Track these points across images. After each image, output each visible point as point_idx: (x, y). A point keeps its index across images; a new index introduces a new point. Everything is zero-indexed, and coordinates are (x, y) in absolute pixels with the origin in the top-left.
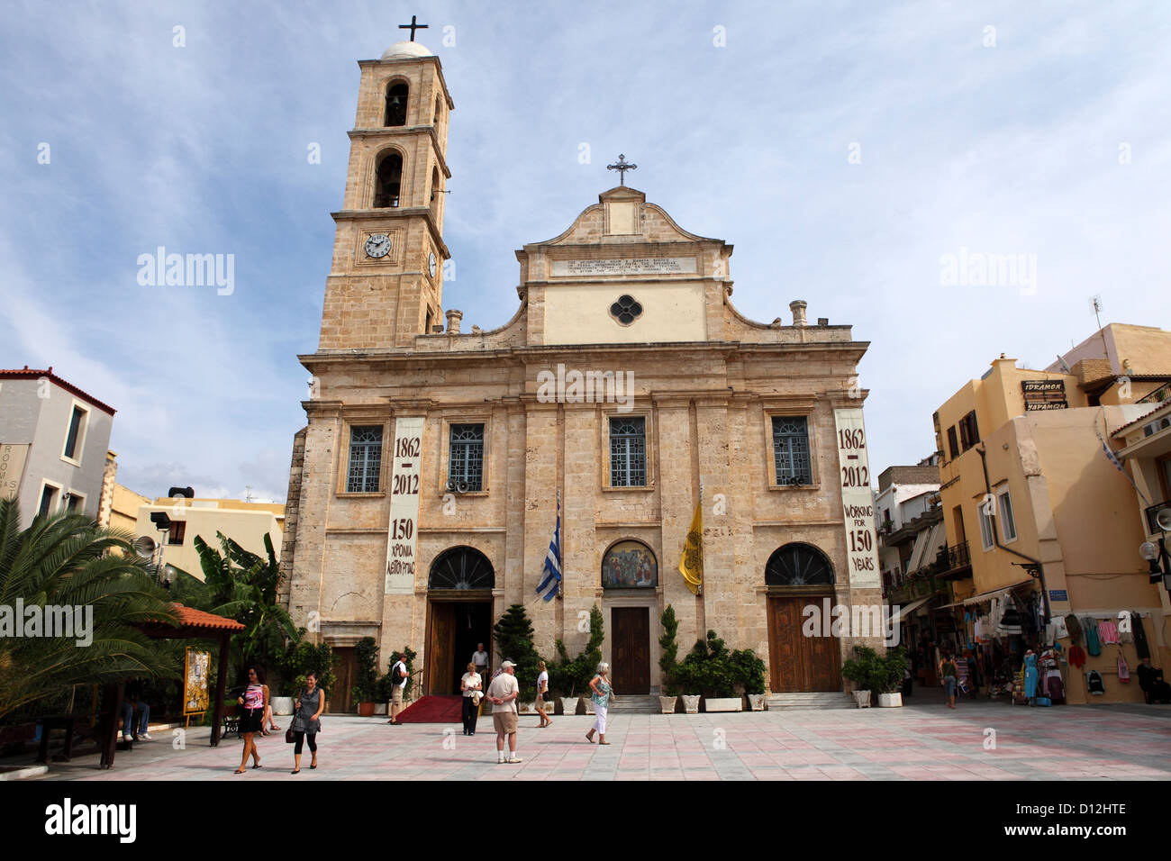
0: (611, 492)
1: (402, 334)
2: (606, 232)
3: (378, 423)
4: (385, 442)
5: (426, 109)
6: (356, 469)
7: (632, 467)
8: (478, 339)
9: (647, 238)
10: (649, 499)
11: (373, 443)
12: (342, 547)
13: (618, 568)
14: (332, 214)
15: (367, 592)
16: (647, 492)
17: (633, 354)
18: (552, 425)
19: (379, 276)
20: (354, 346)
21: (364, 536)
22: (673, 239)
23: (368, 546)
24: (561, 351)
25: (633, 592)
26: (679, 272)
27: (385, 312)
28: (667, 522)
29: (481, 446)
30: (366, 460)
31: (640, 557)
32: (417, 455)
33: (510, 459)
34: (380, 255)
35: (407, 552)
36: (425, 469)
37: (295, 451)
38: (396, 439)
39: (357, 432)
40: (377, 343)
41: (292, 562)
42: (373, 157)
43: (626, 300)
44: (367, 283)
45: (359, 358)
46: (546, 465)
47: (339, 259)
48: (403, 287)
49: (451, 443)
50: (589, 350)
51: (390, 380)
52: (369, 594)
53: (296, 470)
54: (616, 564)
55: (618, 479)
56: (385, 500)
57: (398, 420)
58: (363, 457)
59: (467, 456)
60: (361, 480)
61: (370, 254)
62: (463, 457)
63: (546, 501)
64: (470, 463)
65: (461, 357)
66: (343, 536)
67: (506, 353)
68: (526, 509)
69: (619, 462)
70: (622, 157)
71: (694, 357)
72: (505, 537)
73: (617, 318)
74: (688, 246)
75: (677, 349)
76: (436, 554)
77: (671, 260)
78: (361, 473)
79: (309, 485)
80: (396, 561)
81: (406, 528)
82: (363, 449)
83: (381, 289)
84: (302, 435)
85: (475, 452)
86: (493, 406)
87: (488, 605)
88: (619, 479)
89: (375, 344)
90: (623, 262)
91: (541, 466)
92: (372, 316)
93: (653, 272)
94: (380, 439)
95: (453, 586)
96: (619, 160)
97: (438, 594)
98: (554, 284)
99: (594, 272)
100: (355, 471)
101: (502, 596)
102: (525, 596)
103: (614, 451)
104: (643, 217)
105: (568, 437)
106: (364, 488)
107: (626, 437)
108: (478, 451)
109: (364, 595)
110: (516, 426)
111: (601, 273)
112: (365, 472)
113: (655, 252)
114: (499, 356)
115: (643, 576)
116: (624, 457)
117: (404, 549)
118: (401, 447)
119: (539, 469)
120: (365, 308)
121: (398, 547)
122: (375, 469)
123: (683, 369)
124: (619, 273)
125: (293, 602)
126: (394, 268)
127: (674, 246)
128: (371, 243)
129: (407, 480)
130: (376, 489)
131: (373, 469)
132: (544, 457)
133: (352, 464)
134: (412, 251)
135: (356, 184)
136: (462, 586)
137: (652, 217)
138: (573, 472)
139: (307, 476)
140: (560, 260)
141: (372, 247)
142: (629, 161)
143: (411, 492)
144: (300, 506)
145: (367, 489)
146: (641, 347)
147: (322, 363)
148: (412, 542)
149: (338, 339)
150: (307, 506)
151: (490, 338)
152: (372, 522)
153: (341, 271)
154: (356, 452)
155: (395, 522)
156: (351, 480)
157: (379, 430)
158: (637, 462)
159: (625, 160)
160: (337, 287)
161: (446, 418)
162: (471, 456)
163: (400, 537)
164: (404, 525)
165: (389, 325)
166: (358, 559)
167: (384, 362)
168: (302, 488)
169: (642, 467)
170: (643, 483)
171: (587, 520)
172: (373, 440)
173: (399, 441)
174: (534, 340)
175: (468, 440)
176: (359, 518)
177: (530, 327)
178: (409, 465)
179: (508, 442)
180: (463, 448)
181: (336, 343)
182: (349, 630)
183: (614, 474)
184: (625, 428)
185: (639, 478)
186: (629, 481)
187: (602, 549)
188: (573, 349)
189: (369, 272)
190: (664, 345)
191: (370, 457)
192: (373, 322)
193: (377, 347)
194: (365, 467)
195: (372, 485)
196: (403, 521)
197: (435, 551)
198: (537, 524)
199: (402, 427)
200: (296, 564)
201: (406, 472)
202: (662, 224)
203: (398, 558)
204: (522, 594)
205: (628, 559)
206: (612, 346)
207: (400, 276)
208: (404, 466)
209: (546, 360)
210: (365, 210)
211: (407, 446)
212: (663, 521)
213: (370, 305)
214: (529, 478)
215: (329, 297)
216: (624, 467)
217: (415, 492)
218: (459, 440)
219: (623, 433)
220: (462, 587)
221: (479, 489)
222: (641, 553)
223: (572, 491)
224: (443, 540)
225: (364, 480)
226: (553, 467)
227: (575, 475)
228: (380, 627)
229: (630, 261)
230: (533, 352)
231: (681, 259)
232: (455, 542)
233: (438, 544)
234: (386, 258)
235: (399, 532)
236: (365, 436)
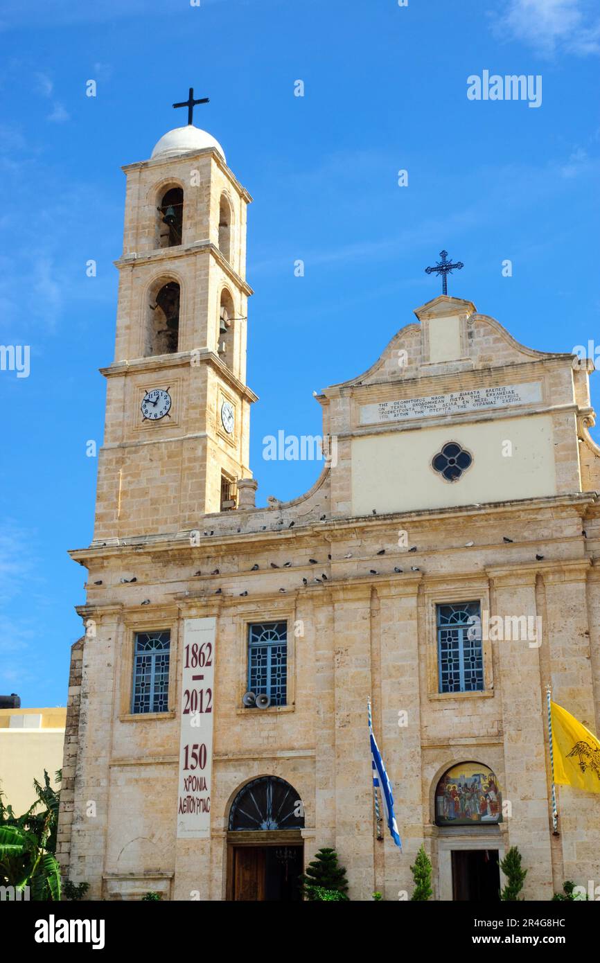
0: (439, 700)
1: (187, 514)
2: (425, 359)
3: (164, 626)
4: (172, 650)
5: (205, 219)
6: (143, 684)
7: (467, 666)
8: (276, 513)
9: (476, 364)
10: (488, 708)
11: (160, 651)
12: (129, 781)
13: (457, 798)
14: (101, 371)
15: (157, 835)
16: (484, 698)
17: (461, 520)
18: (363, 618)
19: (158, 443)
20: (134, 533)
21: (153, 768)
22: (510, 359)
23: (157, 780)
24: (370, 524)
25: (476, 829)
26: (518, 403)
27: (167, 489)
28: (511, 739)
29: (285, 649)
30: (153, 674)
31: (484, 783)
32: (209, 664)
33: (318, 664)
34: (159, 416)
35: (201, 786)
36: (217, 681)
37: (73, 667)
38: (185, 646)
39: (143, 639)
40: (160, 528)
41: (73, 802)
42: (146, 290)
43: (452, 449)
44: (144, 452)
45: (136, 549)
46: (359, 669)
47: (112, 425)
48: (186, 455)
49: (249, 646)
50: (404, 520)
51: (175, 572)
52: (160, 839)
53: (75, 690)
54: (454, 793)
55: (448, 684)
56: (175, 721)
57: (186, 621)
58: (149, 670)
59: (269, 662)
60: (147, 698)
61: (147, 416)
62: (264, 663)
63: (360, 716)
64: (273, 670)
65: (253, 540)
66: (128, 768)
67: (306, 530)
68: (337, 727)
69: (450, 661)
70: (444, 254)
71: (539, 517)
72: (315, 762)
73: (440, 474)
74: (528, 367)
75: (514, 508)
76: (235, 787)
77: (508, 388)
78: (148, 690)
79: (90, 707)
80: (189, 797)
81: (199, 756)
82: (149, 659)
83: (161, 459)
84: (79, 646)
85: (279, 656)
86: (295, 597)
87: (298, 850)
88: (451, 682)
89: (157, 530)
90: (447, 398)
91: (353, 670)
92: (153, 494)
93: (486, 407)
94: (168, 646)
95: (257, 826)
96: (440, 260)
97: (240, 836)
98: (361, 436)
99: (412, 415)
100: (140, 686)
101: (313, 838)
102: (338, 837)
103: (444, 646)
104: (470, 335)
105: (385, 632)
106: (151, 707)
107: (458, 627)
108: (281, 654)
109: (154, 841)
110: (323, 622)
111: (420, 415)
112: (152, 687)
113: (487, 380)
114: (298, 534)
115: (489, 808)
116: (456, 654)
117: (197, 782)
118: (191, 656)
119: (350, 675)
120: (144, 484)
121: (190, 780)
122: (163, 684)
123: (526, 534)
124: (442, 412)
125: (74, 851)
126: (176, 431)
127: (510, 370)
128: (147, 401)
129: (199, 695)
130: (166, 709)
131: (162, 683)
132: (357, 659)
133: (138, 679)
134: (194, 408)
135: (128, 328)
136: (269, 825)
137: (482, 334)
138: (390, 676)
139: (86, 697)
140: (369, 403)
141: (149, 407)
142: (452, 258)
143: (204, 709)
144: (80, 733)
145: (156, 709)
146: (467, 511)
147: (96, 558)
148: (205, 773)
149: (114, 526)
150: (87, 733)
151: (289, 511)
152: (161, 749)
153: (115, 439)
154: (141, 664)
155: (187, 748)
156: (137, 698)
157: (165, 636)
158: (473, 659)
159: (448, 258)
160: (111, 460)
161: (241, 615)
162: (274, 662)
163: (193, 768)
164: (197, 752)
165: (172, 504)
166: (147, 797)
167: (167, 551)
168: (81, 712)
169: (480, 665)
170: (481, 687)
171: (411, 737)
172: (160, 647)
173: (188, 647)
174: (341, 509)
175: (269, 641)
176: (146, 744)
177: (335, 494)
178: (200, 678)
179: (315, 642)
180: (265, 651)
181: (112, 531)
182: (138, 883)
183: (445, 676)
184: (456, 616)
185: (476, 682)
186: (462, 684)
187: (431, 774)
188: (385, 519)
189: (146, 439)
190: (497, 505)
191: (157, 669)
192: (154, 502)
193: (160, 532)
194: (152, 681)
195: (161, 703)
196: (195, 747)
197: (234, 783)
198: (350, 744)
199: (190, 630)
200: (76, 804)
201: (198, 686)
202: (497, 340)
203: (191, 793)
204: (334, 836)
205: (469, 786)
206: (431, 512)
207: (182, 440)
208: (195, 678)
209: (354, 536)
210: (140, 360)
211: (198, 654)
212: (506, 737)
213: (149, 480)
214: (338, 686)
215: (102, 475)
216: (457, 667)
217: (209, 710)
218: (259, 642)
219: (456, 622)
220: (268, 827)
221: (284, 702)
222: (485, 778)
223: (390, 701)
224: (242, 768)
225: (152, 698)
226: (366, 671)
227: (394, 680)
228: (172, 880)
229: (456, 395)
230: (337, 527)
231: (521, 386)
232: (257, 771)
233: (235, 774)
234: (166, 418)
235: (192, 761)
236: (151, 643)
